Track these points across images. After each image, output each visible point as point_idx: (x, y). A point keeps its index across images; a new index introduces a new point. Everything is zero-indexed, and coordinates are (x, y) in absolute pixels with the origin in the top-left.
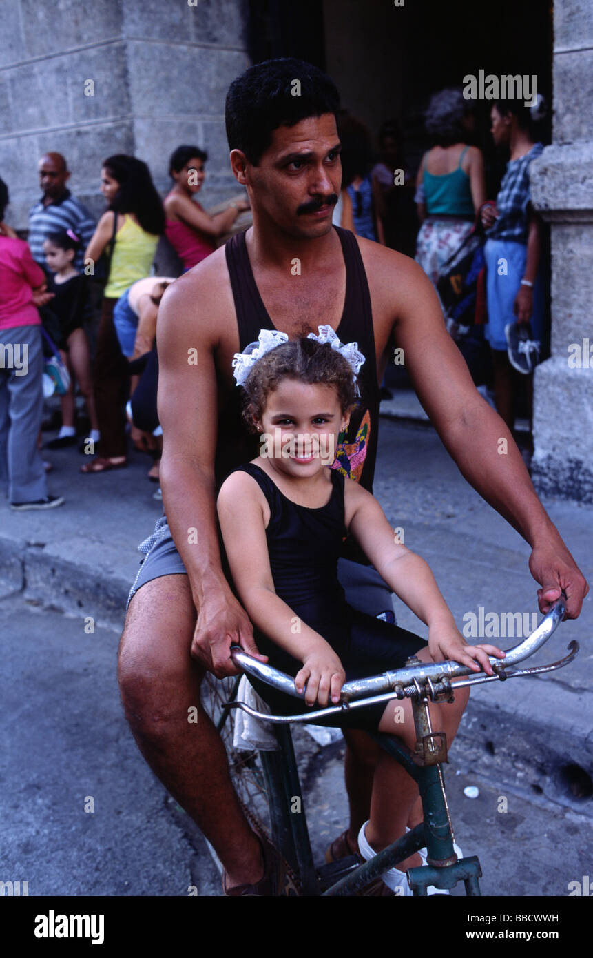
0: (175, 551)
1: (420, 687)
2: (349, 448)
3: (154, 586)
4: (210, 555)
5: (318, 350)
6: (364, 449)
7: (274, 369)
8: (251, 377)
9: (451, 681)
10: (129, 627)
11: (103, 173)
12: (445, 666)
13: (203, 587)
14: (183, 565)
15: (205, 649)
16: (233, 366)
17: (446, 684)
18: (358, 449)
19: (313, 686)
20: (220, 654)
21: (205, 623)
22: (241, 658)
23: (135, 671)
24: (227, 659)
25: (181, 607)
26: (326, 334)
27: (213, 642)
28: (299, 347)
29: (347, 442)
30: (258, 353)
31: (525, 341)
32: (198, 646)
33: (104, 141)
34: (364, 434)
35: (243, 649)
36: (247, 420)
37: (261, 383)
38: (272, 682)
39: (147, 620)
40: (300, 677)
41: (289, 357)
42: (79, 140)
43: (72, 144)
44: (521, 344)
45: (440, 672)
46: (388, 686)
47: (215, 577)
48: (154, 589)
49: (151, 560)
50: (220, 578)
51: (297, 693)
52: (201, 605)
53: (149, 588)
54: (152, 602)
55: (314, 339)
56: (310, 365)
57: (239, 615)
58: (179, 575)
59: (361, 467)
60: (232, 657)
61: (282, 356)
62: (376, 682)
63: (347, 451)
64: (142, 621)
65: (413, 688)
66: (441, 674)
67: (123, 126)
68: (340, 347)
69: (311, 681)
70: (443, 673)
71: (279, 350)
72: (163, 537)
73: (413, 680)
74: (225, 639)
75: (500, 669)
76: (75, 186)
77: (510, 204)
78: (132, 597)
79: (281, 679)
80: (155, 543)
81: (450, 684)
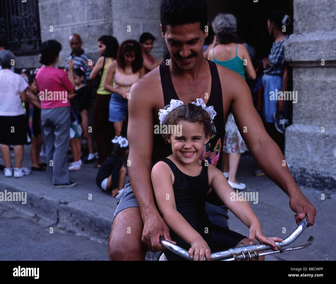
0: (134, 197)
1: (245, 255)
2: (211, 154)
3: (125, 212)
4: (150, 198)
5: (196, 108)
6: (218, 155)
7: (177, 116)
8: (166, 119)
9: (258, 253)
10: (114, 229)
11: (99, 44)
12: (256, 246)
13: (147, 212)
14: (138, 203)
15: (148, 239)
16: (159, 114)
17: (256, 254)
18: (215, 155)
19: (197, 255)
20: (155, 241)
21: (148, 227)
22: (165, 243)
23: (117, 249)
24: (158, 243)
25: (137, 221)
26: (200, 102)
27: (152, 235)
28: (188, 107)
29: (210, 151)
30: (170, 109)
31: (282, 119)
32: (145, 238)
33: (100, 29)
34: (218, 148)
35: (165, 239)
36: (164, 138)
37: (171, 122)
38: (179, 253)
39: (122, 226)
40: (191, 251)
41: (183, 111)
42: (89, 29)
43: (86, 31)
44: (281, 121)
45: (253, 249)
46: (230, 255)
47: (152, 207)
48: (125, 213)
49: (123, 201)
50: (154, 207)
51: (190, 257)
52: (146, 220)
53: (123, 213)
54: (124, 219)
55: (194, 104)
56: (192, 114)
57: (163, 224)
58: (136, 207)
59: (216, 163)
60: (160, 242)
61: (180, 110)
62: (225, 253)
63: (210, 155)
64: (120, 227)
65: (241, 256)
66: (254, 250)
67: (108, 23)
68: (206, 108)
69: (196, 253)
70: (255, 249)
71: (179, 108)
72: (128, 192)
73: (241, 252)
74: (157, 234)
75: (280, 248)
76: (86, 49)
77: (276, 60)
78: (115, 217)
79: (183, 252)
80: (125, 194)
81: (258, 254)
